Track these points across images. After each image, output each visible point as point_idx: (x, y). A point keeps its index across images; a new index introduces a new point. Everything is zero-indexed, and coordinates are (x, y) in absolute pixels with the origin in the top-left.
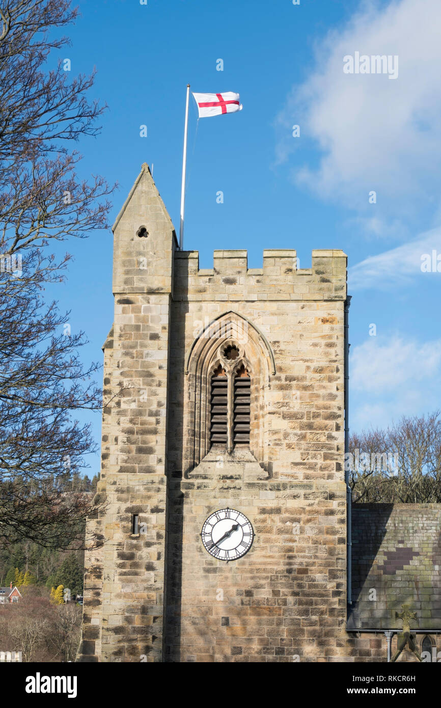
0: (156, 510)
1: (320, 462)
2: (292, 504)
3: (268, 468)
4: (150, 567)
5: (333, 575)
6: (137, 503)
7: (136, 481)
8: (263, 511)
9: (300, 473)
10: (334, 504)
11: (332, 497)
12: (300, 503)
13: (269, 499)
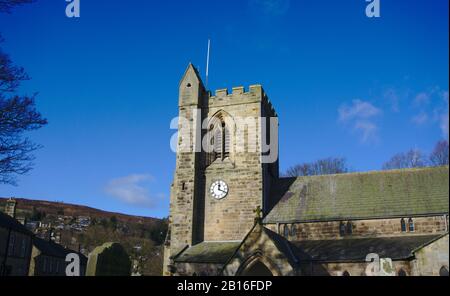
0: (191, 181)
1: (252, 160)
2: (242, 177)
3: (234, 164)
4: (188, 202)
5: (257, 203)
6: (184, 179)
7: (184, 171)
8: (231, 180)
9: (245, 165)
10: (257, 176)
11: (257, 173)
12: (246, 176)
13: (234, 176)
